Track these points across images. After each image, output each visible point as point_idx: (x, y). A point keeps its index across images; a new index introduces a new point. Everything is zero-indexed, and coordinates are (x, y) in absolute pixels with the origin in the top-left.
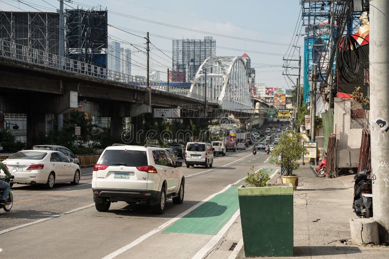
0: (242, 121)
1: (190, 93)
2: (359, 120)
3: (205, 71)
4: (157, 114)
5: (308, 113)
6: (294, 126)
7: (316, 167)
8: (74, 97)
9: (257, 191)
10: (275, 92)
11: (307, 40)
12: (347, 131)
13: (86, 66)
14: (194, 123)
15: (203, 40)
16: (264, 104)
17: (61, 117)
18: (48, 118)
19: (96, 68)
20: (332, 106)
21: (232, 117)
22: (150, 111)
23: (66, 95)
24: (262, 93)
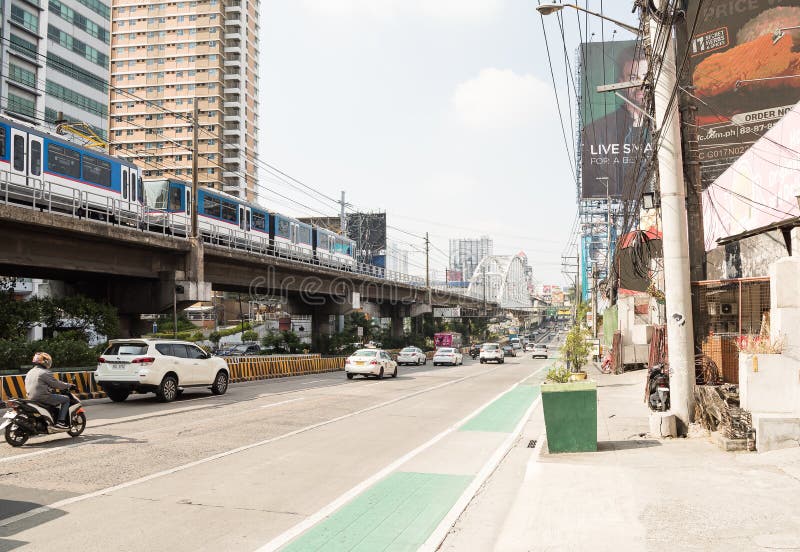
0: (521, 320)
1: (468, 293)
2: (642, 316)
3: (483, 269)
4: (437, 313)
5: (590, 309)
6: (575, 323)
7: (599, 364)
8: (356, 297)
9: (560, 388)
10: (552, 290)
11: (585, 237)
12: (632, 327)
13: (368, 268)
14: (473, 322)
15: (479, 239)
16: (542, 302)
17: (342, 318)
18: (332, 319)
19: (371, 268)
20: (614, 303)
21: (511, 315)
22: (430, 310)
23: (347, 295)
24: (539, 292)
